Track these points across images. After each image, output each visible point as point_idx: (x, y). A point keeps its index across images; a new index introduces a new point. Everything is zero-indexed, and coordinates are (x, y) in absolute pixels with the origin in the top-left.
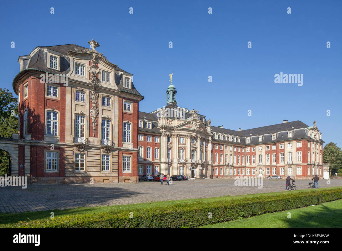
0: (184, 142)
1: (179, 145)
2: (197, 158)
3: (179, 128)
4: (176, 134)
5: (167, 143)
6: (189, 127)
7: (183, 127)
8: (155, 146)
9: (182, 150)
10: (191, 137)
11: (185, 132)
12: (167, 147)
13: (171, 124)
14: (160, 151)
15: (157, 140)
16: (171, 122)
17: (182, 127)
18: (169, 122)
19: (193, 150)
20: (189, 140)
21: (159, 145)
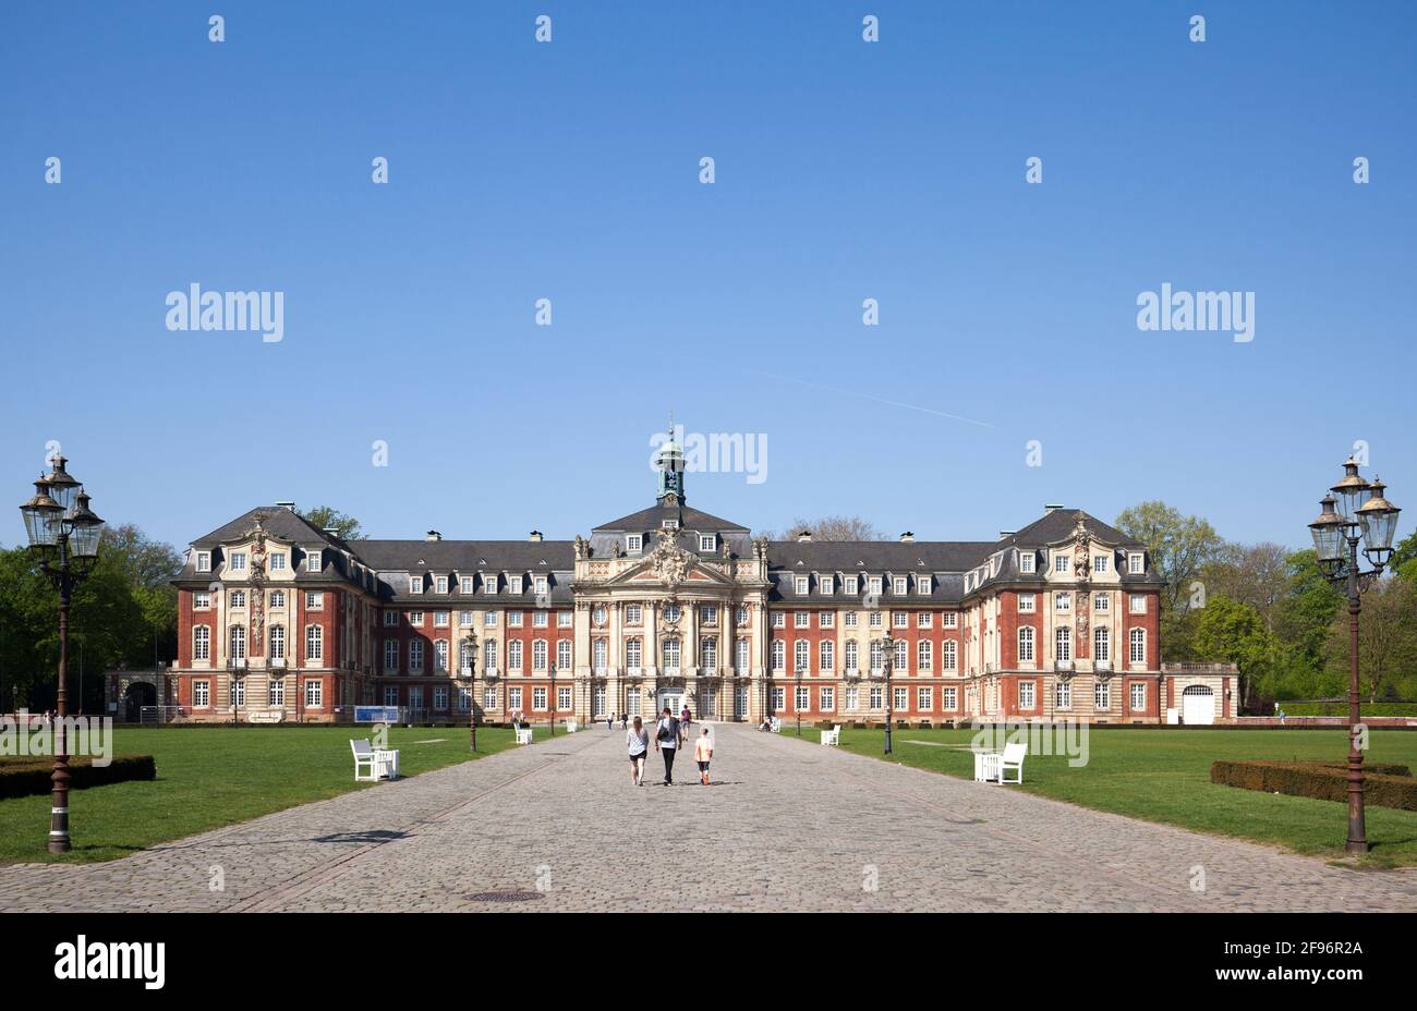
0: (640, 623)
1: (625, 630)
2: (684, 664)
3: (621, 583)
4: (615, 599)
5: (591, 625)
6: (650, 576)
7: (633, 580)
8: (559, 637)
9: (633, 642)
10: (657, 605)
11: (636, 592)
12: (591, 637)
13: (606, 573)
14: (574, 647)
15: (564, 620)
16: (603, 569)
17: (630, 581)
18: (596, 569)
19: (672, 640)
20: (649, 613)
21: (569, 633)
